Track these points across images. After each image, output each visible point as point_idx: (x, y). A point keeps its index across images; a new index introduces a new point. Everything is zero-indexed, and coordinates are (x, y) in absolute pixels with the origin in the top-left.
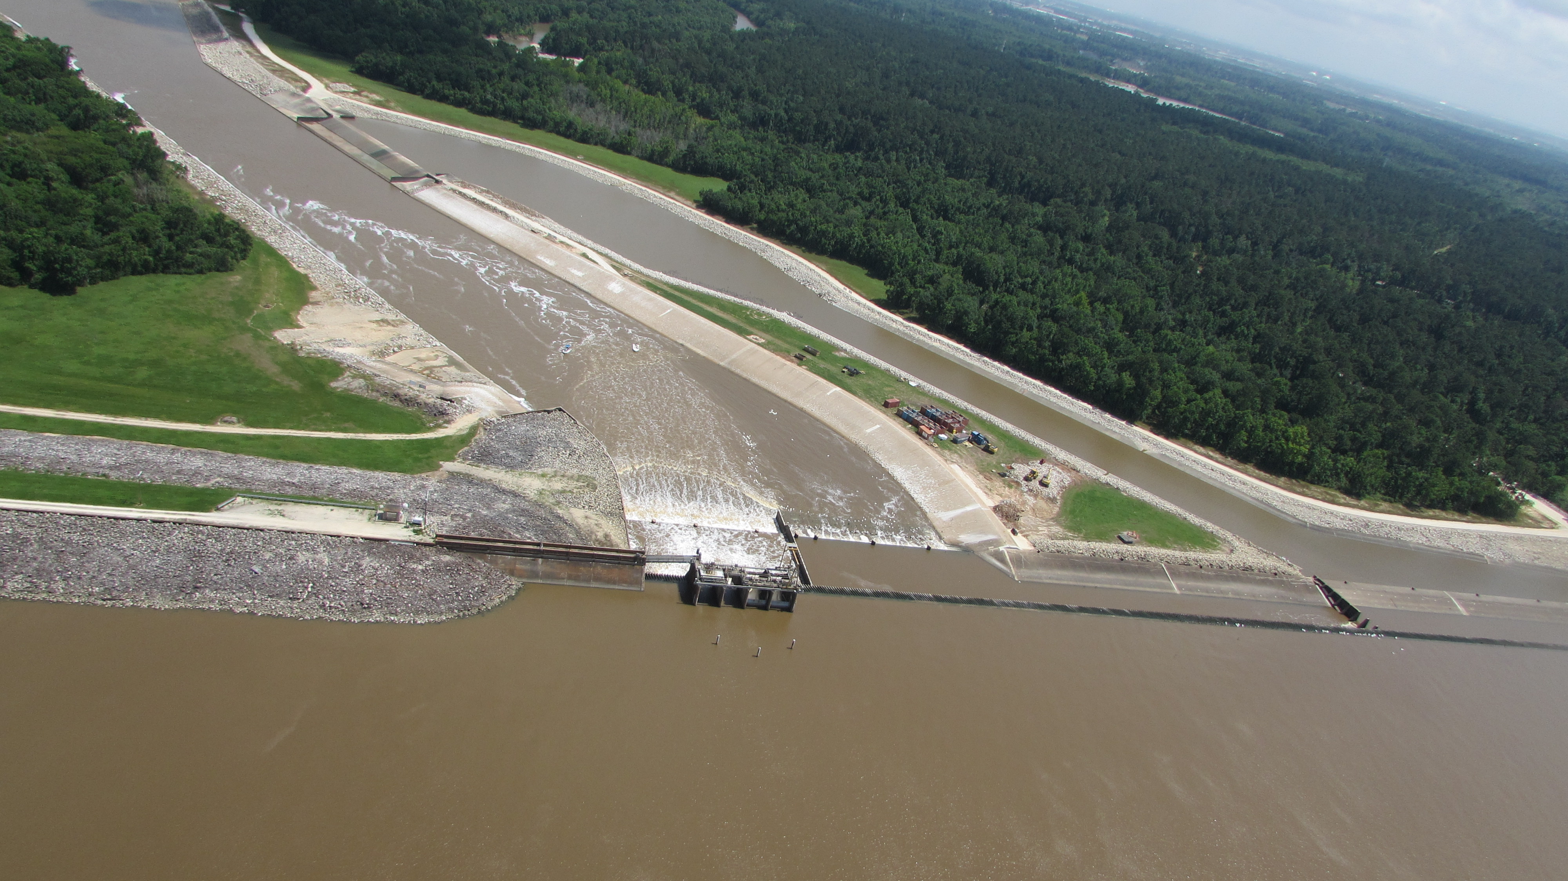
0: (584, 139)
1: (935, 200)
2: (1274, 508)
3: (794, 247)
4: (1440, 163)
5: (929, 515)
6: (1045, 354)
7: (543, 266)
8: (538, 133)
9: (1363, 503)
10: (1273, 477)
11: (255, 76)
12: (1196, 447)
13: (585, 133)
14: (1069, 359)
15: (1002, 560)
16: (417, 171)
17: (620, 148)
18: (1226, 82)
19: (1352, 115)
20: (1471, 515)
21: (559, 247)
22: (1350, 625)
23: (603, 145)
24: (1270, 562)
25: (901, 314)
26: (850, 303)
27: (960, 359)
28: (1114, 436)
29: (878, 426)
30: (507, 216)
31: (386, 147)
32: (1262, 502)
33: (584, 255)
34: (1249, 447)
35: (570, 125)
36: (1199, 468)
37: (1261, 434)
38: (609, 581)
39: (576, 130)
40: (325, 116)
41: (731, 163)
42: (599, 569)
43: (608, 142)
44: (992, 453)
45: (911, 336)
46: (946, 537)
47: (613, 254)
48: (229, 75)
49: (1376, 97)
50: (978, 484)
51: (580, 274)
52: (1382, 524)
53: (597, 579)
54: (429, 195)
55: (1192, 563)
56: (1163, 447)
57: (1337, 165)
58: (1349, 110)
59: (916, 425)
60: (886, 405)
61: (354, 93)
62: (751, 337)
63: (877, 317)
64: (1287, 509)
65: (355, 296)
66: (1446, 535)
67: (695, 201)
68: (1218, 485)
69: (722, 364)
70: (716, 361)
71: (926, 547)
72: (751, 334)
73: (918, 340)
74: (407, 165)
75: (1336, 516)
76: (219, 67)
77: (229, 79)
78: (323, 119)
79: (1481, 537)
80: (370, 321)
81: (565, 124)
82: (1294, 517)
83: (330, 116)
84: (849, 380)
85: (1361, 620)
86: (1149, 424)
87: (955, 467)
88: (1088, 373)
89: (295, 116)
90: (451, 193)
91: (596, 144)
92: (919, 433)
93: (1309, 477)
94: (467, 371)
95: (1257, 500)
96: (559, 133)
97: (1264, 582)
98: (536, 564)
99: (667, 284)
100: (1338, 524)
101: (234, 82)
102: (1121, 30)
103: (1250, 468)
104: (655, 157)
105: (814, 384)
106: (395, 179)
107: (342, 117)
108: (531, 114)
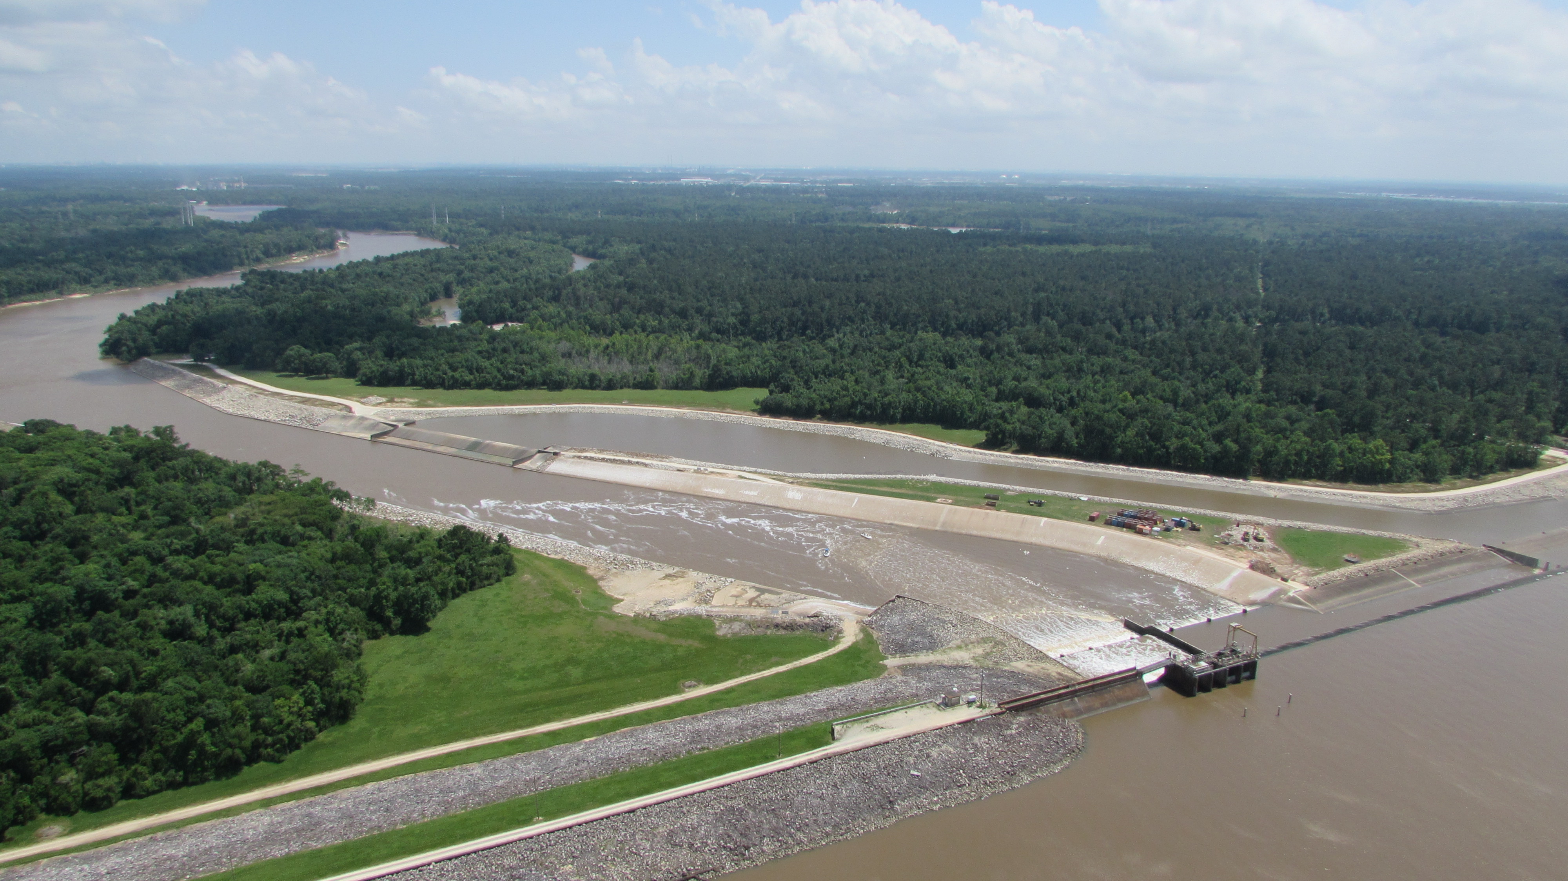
0: (610, 386)
1: (939, 354)
2: (1399, 507)
3: (867, 423)
4: (1174, 221)
5: (1209, 589)
6: (1151, 446)
7: (715, 496)
8: (567, 392)
9: (1443, 485)
10: (1373, 486)
11: (290, 412)
12: (1304, 482)
13: (610, 380)
14: (1173, 444)
15: (1299, 602)
16: (523, 452)
17: (647, 385)
18: (959, 202)
19: (1073, 201)
20: (1513, 471)
21: (713, 476)
22: (1537, 571)
23: (629, 387)
24: (1448, 545)
25: (1005, 450)
26: (963, 454)
27: (1084, 471)
28: (1246, 493)
29: (1103, 537)
30: (646, 465)
31: (473, 439)
32: (1387, 506)
33: (740, 477)
34: (1345, 470)
35: (593, 377)
36: (1323, 496)
37: (1350, 455)
38: (1129, 699)
39: (600, 380)
40: (392, 428)
41: (751, 373)
42: (1117, 691)
43: (631, 382)
44: (1198, 530)
45: (1032, 465)
46: (1239, 600)
47: (763, 471)
48: (263, 418)
49: (1065, 183)
50: (1219, 555)
51: (755, 493)
52: (1475, 496)
53: (1120, 700)
54: (556, 467)
55: (1407, 562)
56: (1286, 490)
57: (1124, 243)
58: (1068, 199)
59: (1131, 527)
60: (1092, 519)
61: (388, 402)
62: (939, 500)
63: (992, 458)
64: (1408, 505)
65: (625, 565)
66: (1515, 489)
67: (754, 411)
68: (1349, 505)
69: (937, 528)
70: (930, 527)
71: (1206, 620)
72: (936, 498)
73: (1040, 466)
74: (509, 448)
75: (1442, 500)
76: (246, 413)
77: (265, 421)
78: (391, 431)
79: (1535, 483)
80: (660, 579)
81: (587, 378)
82: (1419, 510)
83: (395, 426)
84: (1042, 509)
85: (1541, 564)
86: (1258, 476)
87: (1189, 548)
88: (1194, 449)
89: (368, 436)
90: (576, 460)
91: (621, 388)
92: (1140, 532)
93: (1394, 478)
94: (781, 593)
95: (1383, 505)
96: (584, 387)
97: (1459, 561)
98: (1075, 703)
99: (827, 480)
100: (1450, 505)
101: (274, 423)
102: (841, 181)
103: (1350, 484)
104: (683, 384)
105: (1023, 521)
106: (515, 463)
107: (405, 425)
108: (557, 377)
